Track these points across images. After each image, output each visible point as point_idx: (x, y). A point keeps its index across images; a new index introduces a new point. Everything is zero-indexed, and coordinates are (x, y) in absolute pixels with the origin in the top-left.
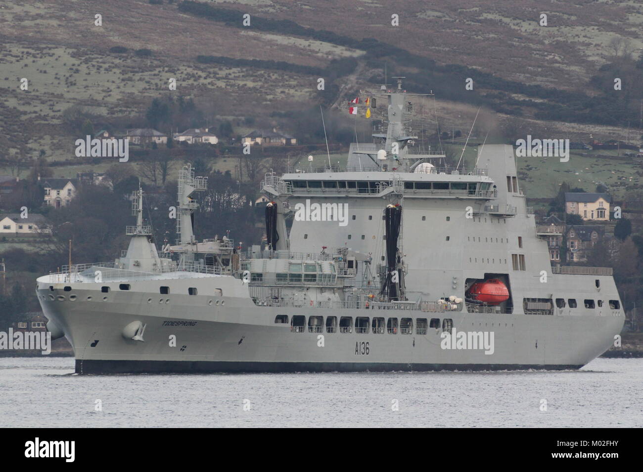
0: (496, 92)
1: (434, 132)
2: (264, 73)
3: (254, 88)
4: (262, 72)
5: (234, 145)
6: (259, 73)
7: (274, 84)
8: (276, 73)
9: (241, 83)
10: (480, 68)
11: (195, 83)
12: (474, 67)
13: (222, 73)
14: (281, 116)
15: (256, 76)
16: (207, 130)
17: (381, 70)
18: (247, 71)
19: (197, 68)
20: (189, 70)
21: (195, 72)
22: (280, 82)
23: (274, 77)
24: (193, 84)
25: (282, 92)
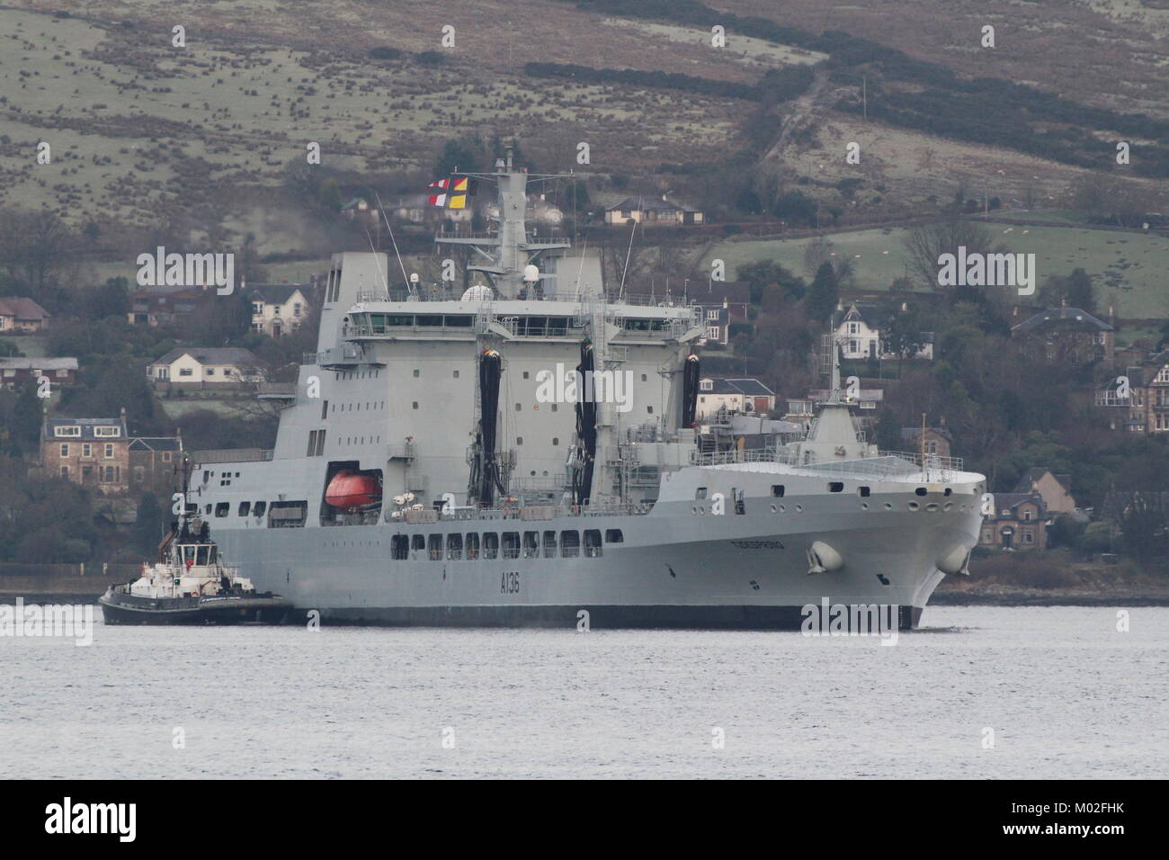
0: (1065, 127)
1: (951, 200)
2: (646, 94)
3: (628, 121)
4: (642, 93)
5: (591, 225)
6: (636, 94)
7: (663, 114)
8: (667, 94)
9: (605, 113)
10: (1035, 83)
11: (522, 113)
12: (1025, 82)
13: (570, 95)
14: (675, 171)
15: (631, 100)
16: (543, 197)
17: (857, 88)
18: (614, 90)
19: (525, 86)
20: (511, 89)
21: (522, 93)
22: (675, 111)
23: (663, 102)
24: (517, 115)
25: (678, 129)
